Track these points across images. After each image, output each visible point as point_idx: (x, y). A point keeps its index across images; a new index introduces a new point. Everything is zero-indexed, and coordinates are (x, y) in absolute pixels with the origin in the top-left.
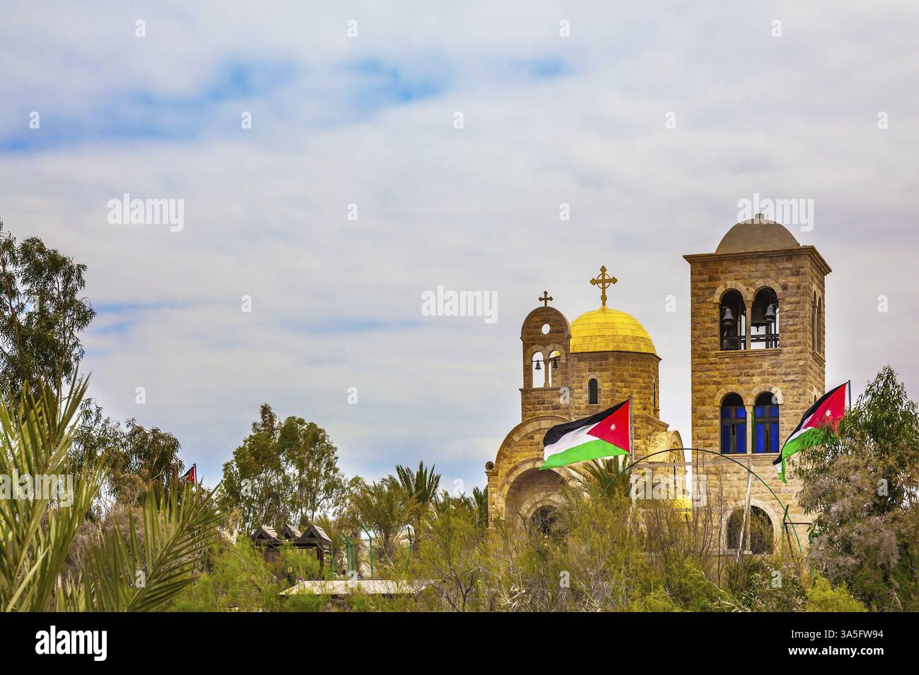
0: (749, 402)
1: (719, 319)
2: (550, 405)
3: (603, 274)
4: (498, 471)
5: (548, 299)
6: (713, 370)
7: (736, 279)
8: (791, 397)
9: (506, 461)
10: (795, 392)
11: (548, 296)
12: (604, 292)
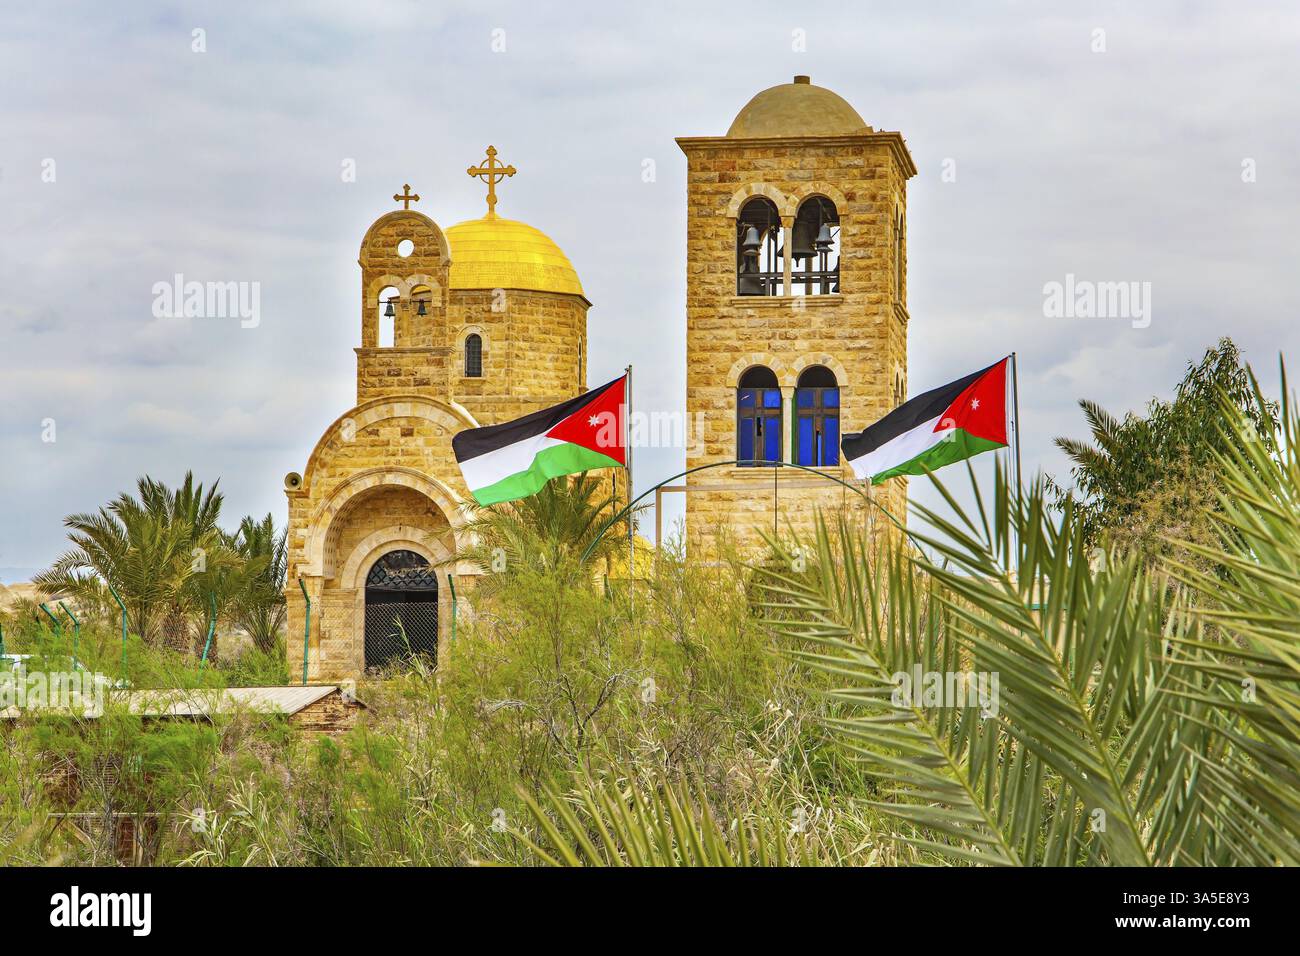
0: (788, 382)
1: (736, 245)
2: (411, 378)
3: (491, 160)
4: (308, 490)
5: (412, 198)
6: (726, 328)
7: (766, 180)
8: (861, 375)
9: (324, 472)
10: (867, 366)
11: (411, 193)
12: (492, 190)
